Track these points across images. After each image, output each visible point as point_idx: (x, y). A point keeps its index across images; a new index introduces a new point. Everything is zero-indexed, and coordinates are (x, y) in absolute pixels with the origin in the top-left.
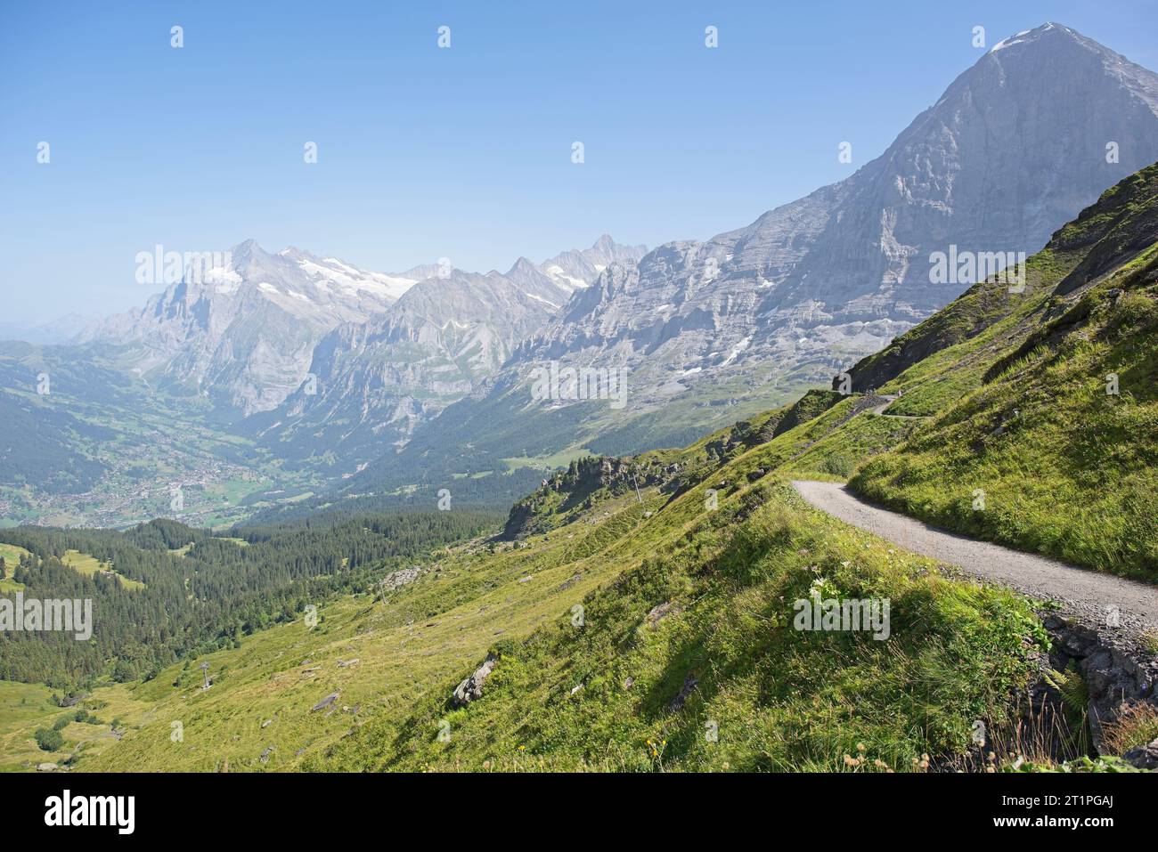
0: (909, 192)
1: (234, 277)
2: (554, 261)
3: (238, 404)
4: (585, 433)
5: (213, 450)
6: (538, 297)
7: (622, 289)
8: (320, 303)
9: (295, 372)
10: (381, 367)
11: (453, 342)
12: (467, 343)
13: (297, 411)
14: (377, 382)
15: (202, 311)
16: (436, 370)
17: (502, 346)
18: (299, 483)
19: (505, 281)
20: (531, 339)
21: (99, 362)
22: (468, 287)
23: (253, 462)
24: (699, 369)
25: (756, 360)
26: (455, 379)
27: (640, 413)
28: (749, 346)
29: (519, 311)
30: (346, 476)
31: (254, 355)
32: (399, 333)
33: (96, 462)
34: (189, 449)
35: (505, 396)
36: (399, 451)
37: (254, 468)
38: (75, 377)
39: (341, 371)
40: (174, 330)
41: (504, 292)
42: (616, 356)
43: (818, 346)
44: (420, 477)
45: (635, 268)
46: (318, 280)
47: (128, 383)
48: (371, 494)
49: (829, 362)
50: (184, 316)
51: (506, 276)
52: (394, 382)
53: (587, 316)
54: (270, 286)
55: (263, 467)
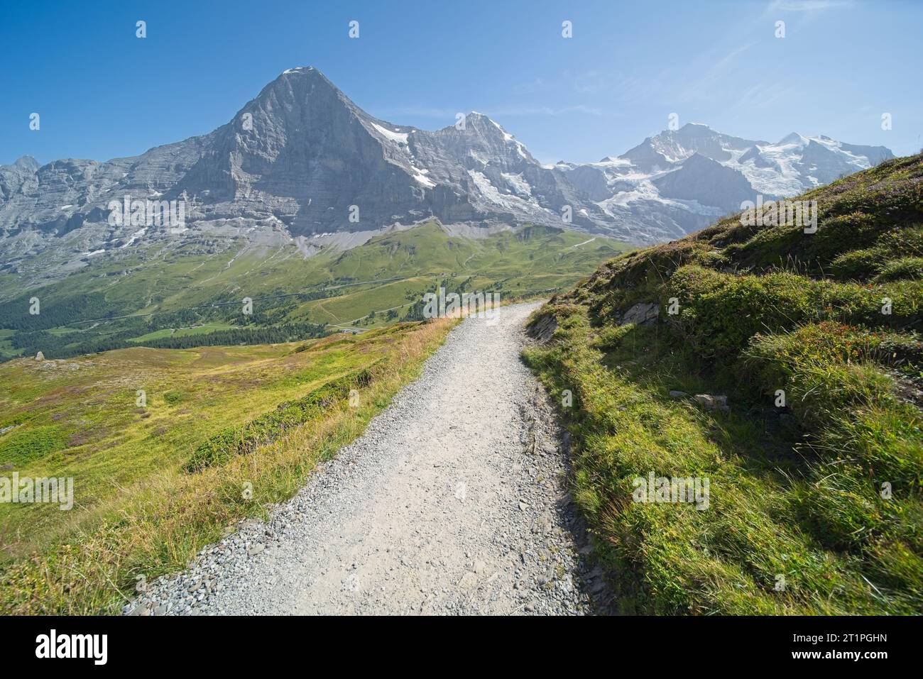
0: (245, 145)
7: (19, 192)
24: (103, 251)
25: (149, 243)
28: (146, 234)
42: (17, 243)
43: (196, 233)
45: (32, 176)
49: (203, 243)
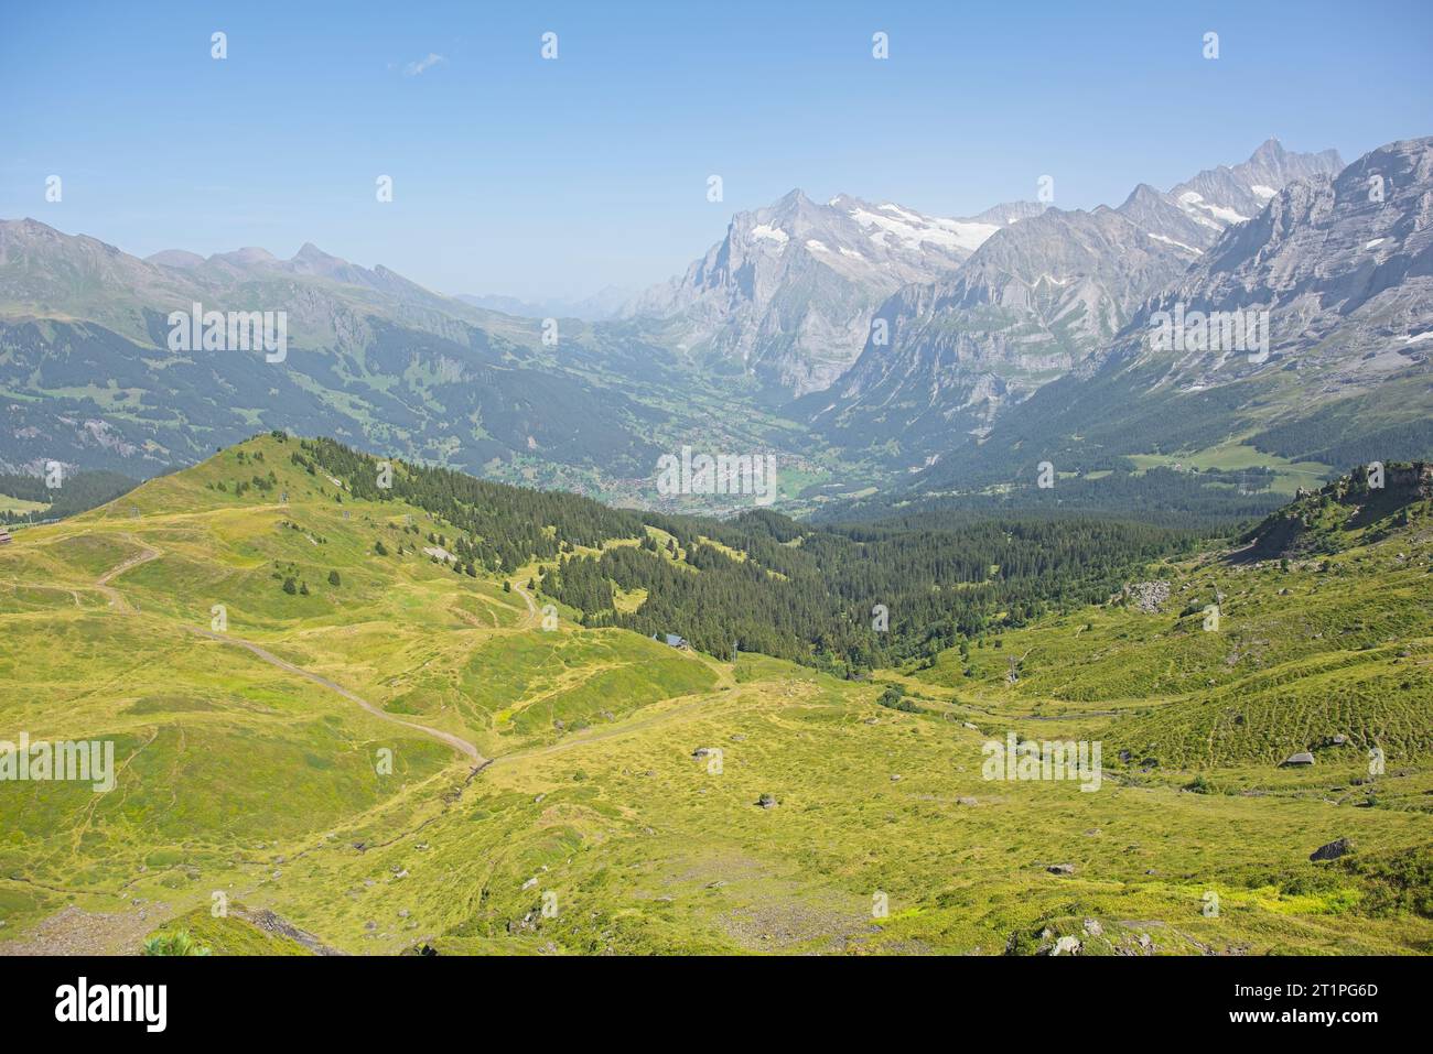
1: (780, 236)
2: (1189, 186)
3: (787, 383)
4: (1247, 424)
5: (765, 435)
6: (1164, 238)
7: (1305, 220)
8: (875, 261)
9: (849, 345)
10: (954, 337)
11: (1047, 303)
12: (1066, 304)
13: (853, 391)
14: (950, 357)
15: (746, 277)
16: (1026, 340)
17: (1113, 305)
18: (860, 476)
19: (1118, 219)
20: (1161, 296)
21: (646, 338)
22: (1067, 230)
23: (807, 450)
26: (1049, 351)
27: (1334, 398)
29: (1137, 258)
30: (914, 470)
31: (804, 327)
32: (979, 294)
33: (653, 446)
34: (740, 433)
35: (1123, 373)
36: (981, 442)
37: (809, 457)
38: (624, 356)
39: (904, 343)
40: (716, 298)
41: (1116, 233)
42: (1292, 316)
44: (1014, 475)
45: (1327, 188)
46: (873, 232)
47: (674, 361)
48: (954, 492)
50: (727, 285)
51: (1116, 211)
52: (971, 356)
53: (1248, 261)
54: (818, 243)
55: (819, 455)
